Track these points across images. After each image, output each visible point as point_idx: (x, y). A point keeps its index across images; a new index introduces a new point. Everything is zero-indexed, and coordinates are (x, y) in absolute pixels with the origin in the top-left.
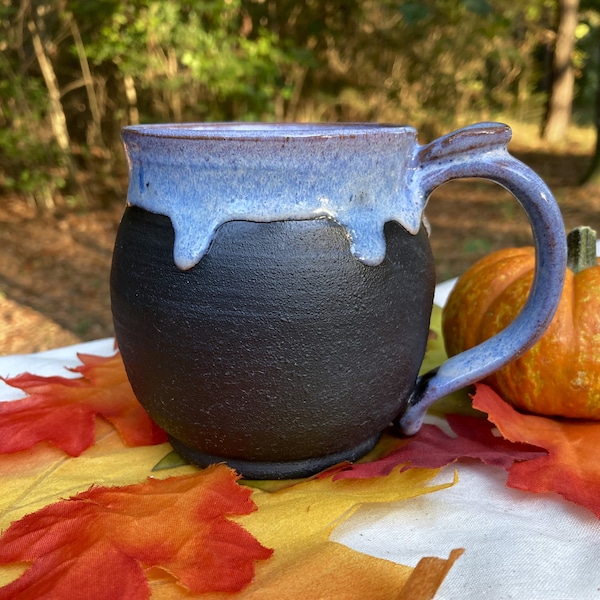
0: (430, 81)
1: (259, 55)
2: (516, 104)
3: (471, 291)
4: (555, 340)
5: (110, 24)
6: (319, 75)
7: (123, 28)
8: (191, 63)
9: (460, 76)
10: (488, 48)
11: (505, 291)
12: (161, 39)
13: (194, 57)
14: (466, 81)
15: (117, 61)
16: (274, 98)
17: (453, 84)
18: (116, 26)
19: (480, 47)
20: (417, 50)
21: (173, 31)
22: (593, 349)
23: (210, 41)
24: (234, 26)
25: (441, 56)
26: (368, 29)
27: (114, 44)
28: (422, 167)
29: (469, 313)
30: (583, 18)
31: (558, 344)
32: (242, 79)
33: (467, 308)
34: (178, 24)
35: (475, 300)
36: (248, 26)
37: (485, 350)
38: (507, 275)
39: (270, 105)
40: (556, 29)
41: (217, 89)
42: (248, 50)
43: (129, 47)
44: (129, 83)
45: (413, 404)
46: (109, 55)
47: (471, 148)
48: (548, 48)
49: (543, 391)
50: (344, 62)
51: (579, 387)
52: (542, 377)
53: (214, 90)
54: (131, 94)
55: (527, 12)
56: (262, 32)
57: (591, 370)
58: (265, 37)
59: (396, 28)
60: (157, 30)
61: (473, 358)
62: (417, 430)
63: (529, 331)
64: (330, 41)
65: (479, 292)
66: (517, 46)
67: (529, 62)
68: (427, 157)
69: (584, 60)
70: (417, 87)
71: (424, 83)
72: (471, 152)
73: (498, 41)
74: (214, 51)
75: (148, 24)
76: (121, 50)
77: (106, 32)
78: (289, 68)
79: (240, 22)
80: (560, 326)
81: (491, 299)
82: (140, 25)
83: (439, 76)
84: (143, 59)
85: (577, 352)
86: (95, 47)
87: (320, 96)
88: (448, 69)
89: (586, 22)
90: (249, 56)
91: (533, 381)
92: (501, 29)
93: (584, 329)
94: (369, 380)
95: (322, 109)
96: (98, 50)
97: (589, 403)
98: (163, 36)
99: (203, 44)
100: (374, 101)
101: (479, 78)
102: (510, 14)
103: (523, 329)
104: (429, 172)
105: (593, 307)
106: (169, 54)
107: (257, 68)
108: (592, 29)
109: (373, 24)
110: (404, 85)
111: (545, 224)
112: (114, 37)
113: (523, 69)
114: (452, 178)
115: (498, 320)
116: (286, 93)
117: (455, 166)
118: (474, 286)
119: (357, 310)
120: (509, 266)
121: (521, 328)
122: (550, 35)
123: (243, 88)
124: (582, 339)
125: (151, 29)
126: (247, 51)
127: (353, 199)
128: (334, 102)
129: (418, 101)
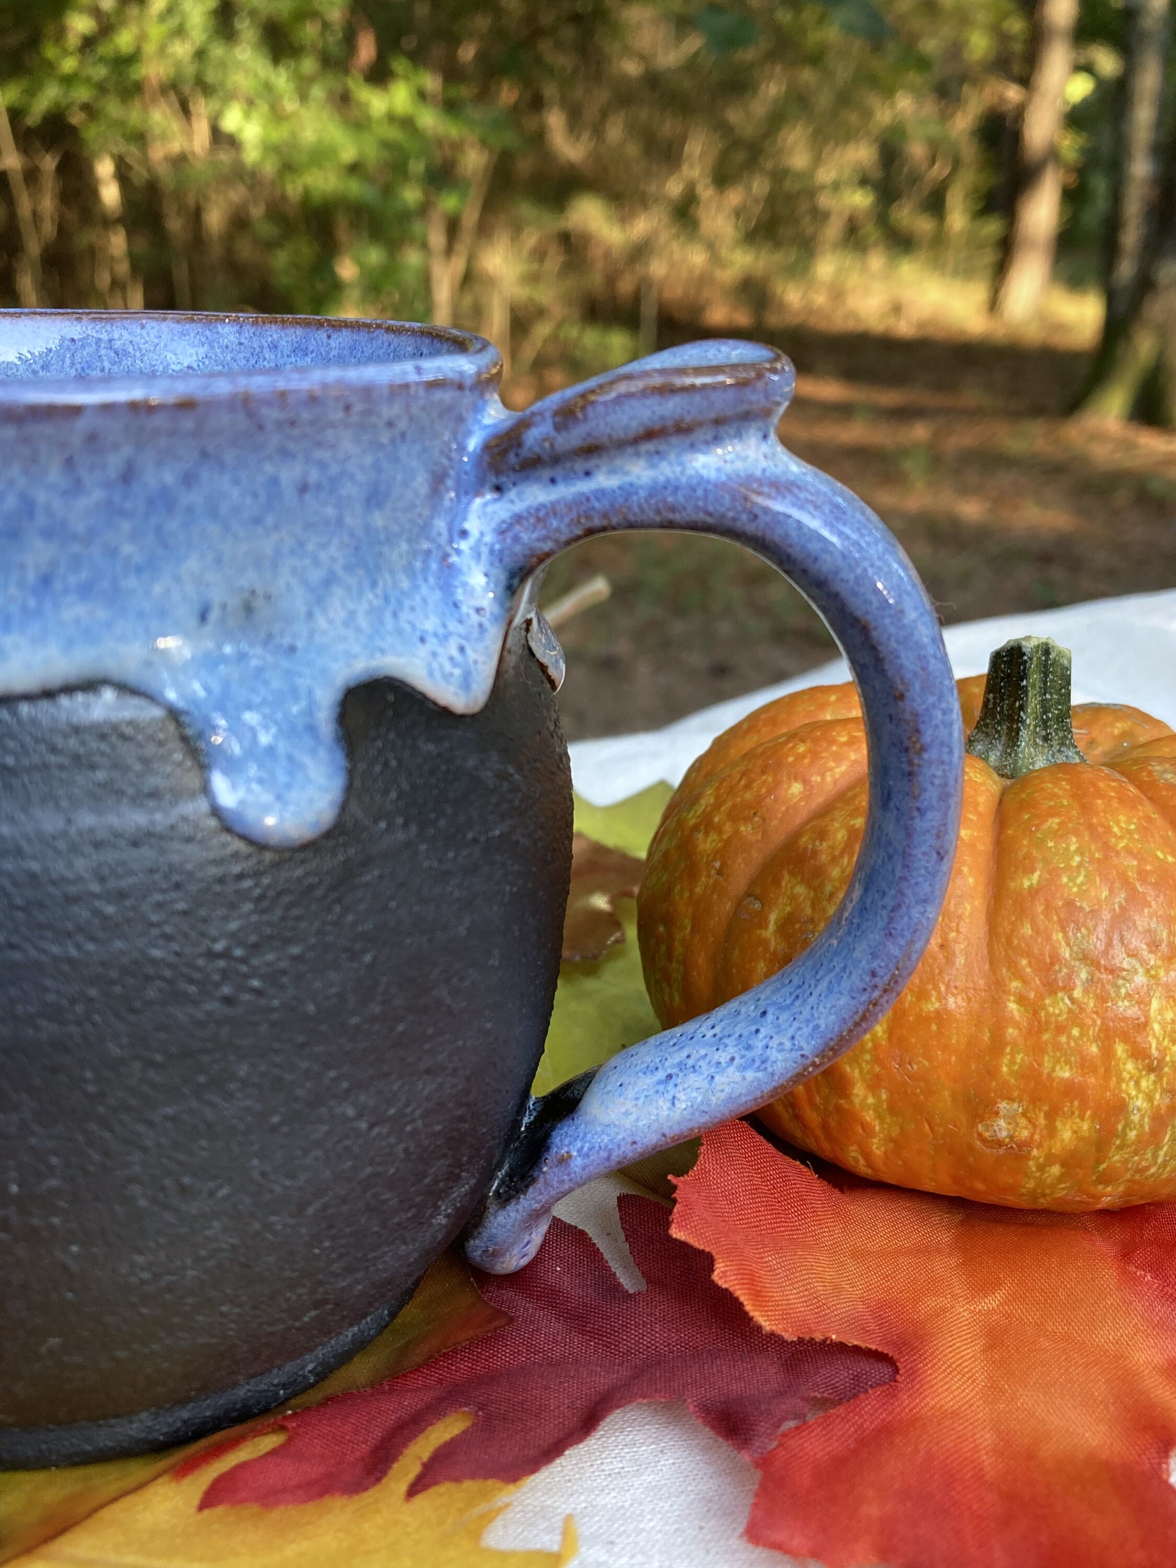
0: (760, 186)
1: (391, 118)
2: (939, 241)
3: (706, 823)
4: (932, 1005)
5: (61, 33)
6: (524, 166)
7: (88, 43)
8: (241, 130)
9: (826, 175)
10: (883, 116)
11: (797, 835)
12: (171, 71)
13: (247, 115)
14: (836, 186)
15: (76, 118)
16: (424, 209)
17: (811, 193)
18: (73, 40)
19: (867, 114)
20: (734, 116)
21: (200, 55)
22: (1046, 1037)
23: (282, 79)
24: (335, 50)
25: (783, 133)
26: (631, 68)
27: (68, 81)
28: (498, 489)
29: (698, 890)
30: (1082, 60)
31: (942, 1017)
32: (354, 169)
33: (692, 874)
34: (210, 39)
35: (717, 853)
36: (366, 50)
37: (719, 1042)
38: (805, 782)
39: (417, 227)
40: (1026, 81)
41: (300, 189)
42: (367, 105)
43: (101, 88)
44: (105, 168)
45: (505, 1199)
46: (57, 104)
47: (649, 435)
48: (1008, 123)
49: (897, 1144)
50: (578, 138)
51: (1000, 1143)
52: (892, 1109)
53: (293, 189)
54: (110, 194)
55: (967, 42)
56: (399, 65)
57: (1035, 1100)
58: (406, 78)
59: (690, 66)
60: (162, 50)
61: (681, 1066)
62: (524, 1262)
63: (844, 1000)
64: (550, 90)
65: (728, 828)
66: (945, 116)
67: (969, 151)
68: (512, 458)
69: (1085, 152)
70: (734, 197)
71: (749, 188)
72: (650, 446)
73: (904, 103)
74: (290, 105)
75: (142, 37)
76: (83, 94)
77: (50, 52)
78: (457, 146)
79: (350, 41)
80: (950, 960)
81: (757, 857)
82: (124, 40)
83: (779, 175)
84: (134, 116)
85: (998, 1044)
86: (24, 83)
87: (526, 209)
88: (799, 160)
89: (1086, 68)
90: (369, 118)
91: (869, 1116)
92: (914, 77)
93: (1018, 975)
94: (301, 1209)
95: (531, 239)
96: (31, 92)
97: (1031, 1184)
98: (178, 64)
99: (268, 87)
100: (642, 226)
101: (864, 182)
102: (931, 45)
103: (830, 990)
104: (519, 507)
105: (1048, 907)
106: (192, 107)
107: (386, 145)
108: (1101, 83)
109: (643, 58)
110: (706, 192)
111: (892, 687)
112: (69, 65)
113: (956, 164)
114: (590, 532)
115: (772, 927)
116: (449, 202)
117: (600, 493)
118: (717, 806)
119: (228, 1001)
120: (815, 755)
121: (823, 986)
122: (1013, 93)
123: (355, 188)
124: (1012, 1006)
125: (150, 48)
126: (364, 107)
127: (214, 615)
128: (553, 224)
129: (736, 227)
